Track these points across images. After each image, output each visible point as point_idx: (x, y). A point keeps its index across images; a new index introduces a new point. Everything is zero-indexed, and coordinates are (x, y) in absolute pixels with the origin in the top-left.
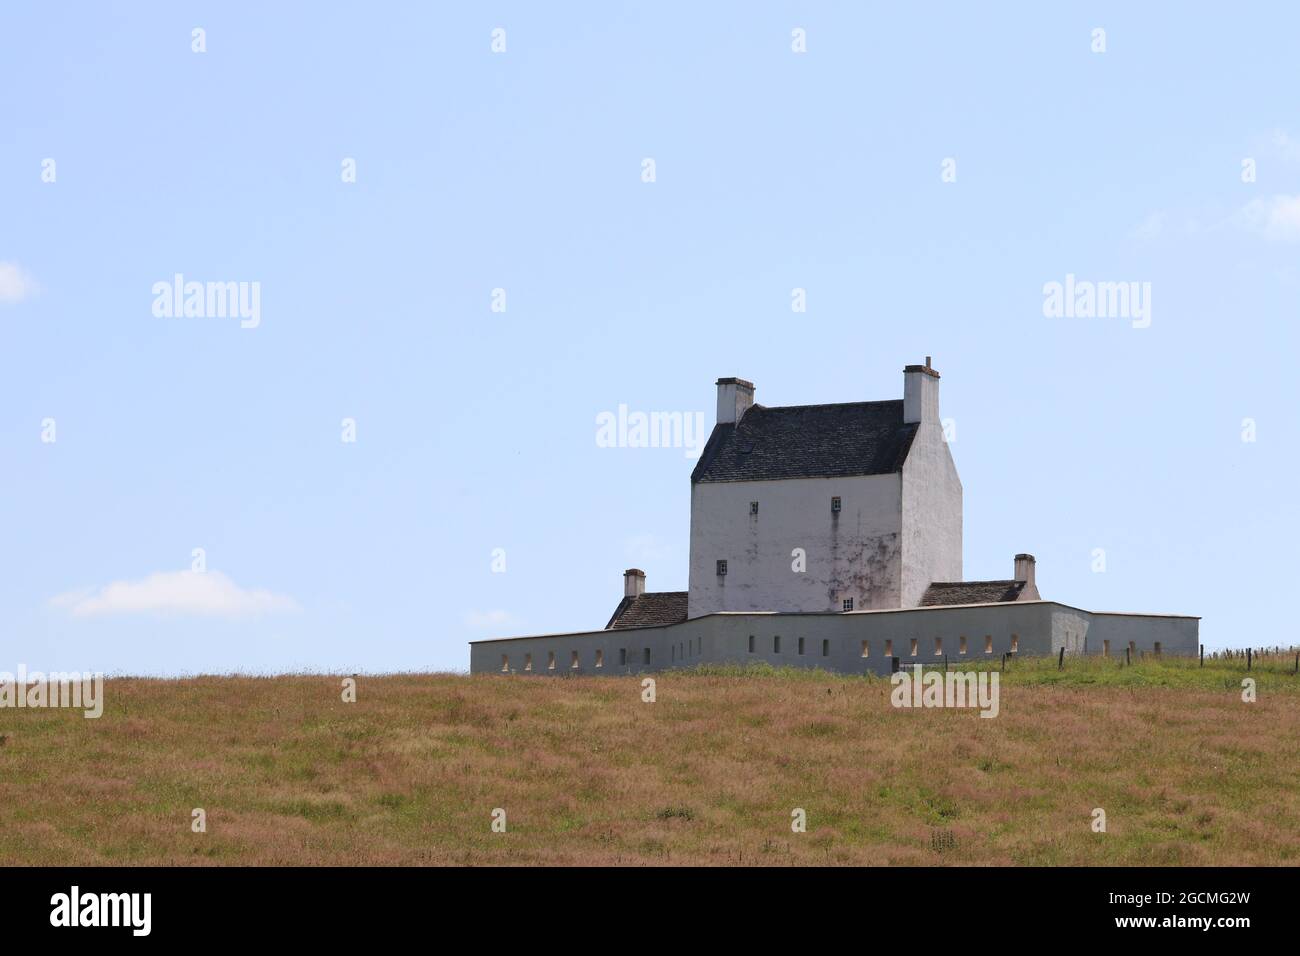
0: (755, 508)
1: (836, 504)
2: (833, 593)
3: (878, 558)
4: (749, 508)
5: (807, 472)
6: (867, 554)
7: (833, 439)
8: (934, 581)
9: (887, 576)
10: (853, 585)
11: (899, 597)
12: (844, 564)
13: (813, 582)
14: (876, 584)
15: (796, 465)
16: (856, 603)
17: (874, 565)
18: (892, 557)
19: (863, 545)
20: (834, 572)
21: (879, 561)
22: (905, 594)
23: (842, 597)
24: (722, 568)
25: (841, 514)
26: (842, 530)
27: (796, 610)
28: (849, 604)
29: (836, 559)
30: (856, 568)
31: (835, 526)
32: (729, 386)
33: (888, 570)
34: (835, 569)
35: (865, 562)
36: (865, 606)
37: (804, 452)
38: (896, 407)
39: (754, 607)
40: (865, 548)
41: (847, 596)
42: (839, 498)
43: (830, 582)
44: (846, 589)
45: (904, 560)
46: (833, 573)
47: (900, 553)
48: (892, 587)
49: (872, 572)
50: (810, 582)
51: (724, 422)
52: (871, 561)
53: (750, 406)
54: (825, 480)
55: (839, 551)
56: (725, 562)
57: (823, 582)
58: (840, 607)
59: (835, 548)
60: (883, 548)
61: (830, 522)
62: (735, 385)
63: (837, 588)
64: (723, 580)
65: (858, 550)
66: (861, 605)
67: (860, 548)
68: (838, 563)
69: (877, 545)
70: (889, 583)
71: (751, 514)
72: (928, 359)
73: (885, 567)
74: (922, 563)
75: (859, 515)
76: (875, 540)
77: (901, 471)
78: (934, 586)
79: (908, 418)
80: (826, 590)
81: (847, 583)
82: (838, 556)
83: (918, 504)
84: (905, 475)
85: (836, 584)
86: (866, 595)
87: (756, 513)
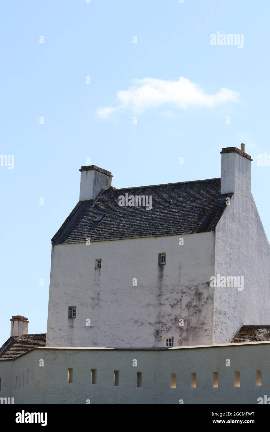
0: (99, 264)
1: (162, 259)
2: (157, 333)
3: (194, 303)
4: (94, 264)
5: (140, 234)
6: (186, 300)
7: (164, 208)
8: (244, 324)
9: (201, 318)
10: (174, 327)
11: (211, 336)
12: (167, 309)
13: (142, 324)
14: (192, 325)
15: (133, 229)
16: (176, 341)
17: (192, 309)
18: (206, 302)
19: (183, 293)
20: (159, 315)
21: (195, 306)
22: (216, 334)
23: (166, 336)
24: (72, 313)
25: (166, 267)
26: (166, 281)
27: (128, 346)
28: (170, 342)
29: (160, 304)
30: (177, 311)
31: (161, 277)
32: (89, 172)
33: (203, 313)
34: (160, 313)
35: (184, 307)
36: (183, 344)
37: (141, 219)
38: (215, 183)
39: (96, 344)
40: (184, 295)
41: (169, 335)
42: (164, 254)
43: (156, 323)
44: (168, 330)
45: (216, 304)
46: (158, 317)
47: (212, 299)
48: (205, 328)
49: (189, 316)
50: (140, 324)
51: (84, 199)
52: (189, 306)
53: (106, 188)
54: (154, 239)
55: (163, 298)
56: (75, 307)
57: (149, 323)
58: (163, 344)
59: (160, 295)
60: (199, 295)
61: (157, 273)
62: (93, 171)
63: (161, 329)
64: (73, 322)
65: (178, 297)
66: (180, 343)
67: (180, 295)
68: (163, 307)
69: (194, 292)
70: (203, 324)
71: (96, 268)
72: (243, 145)
73: (200, 311)
74: (234, 309)
75: (180, 268)
76: (193, 288)
77: (214, 230)
78: (245, 328)
79: (224, 190)
80: (152, 330)
81: (169, 324)
82: (163, 302)
83: (231, 259)
84: (217, 233)
85: (161, 325)
86: (184, 335)
87: (100, 267)
